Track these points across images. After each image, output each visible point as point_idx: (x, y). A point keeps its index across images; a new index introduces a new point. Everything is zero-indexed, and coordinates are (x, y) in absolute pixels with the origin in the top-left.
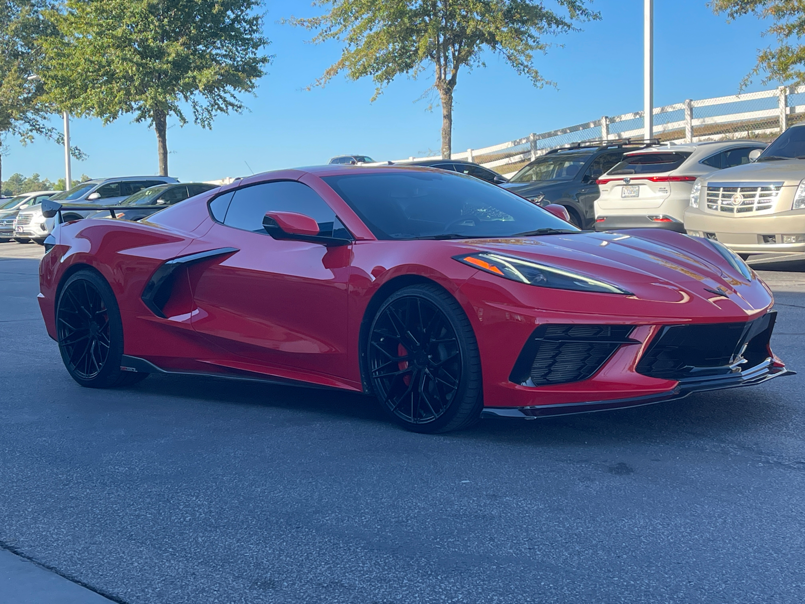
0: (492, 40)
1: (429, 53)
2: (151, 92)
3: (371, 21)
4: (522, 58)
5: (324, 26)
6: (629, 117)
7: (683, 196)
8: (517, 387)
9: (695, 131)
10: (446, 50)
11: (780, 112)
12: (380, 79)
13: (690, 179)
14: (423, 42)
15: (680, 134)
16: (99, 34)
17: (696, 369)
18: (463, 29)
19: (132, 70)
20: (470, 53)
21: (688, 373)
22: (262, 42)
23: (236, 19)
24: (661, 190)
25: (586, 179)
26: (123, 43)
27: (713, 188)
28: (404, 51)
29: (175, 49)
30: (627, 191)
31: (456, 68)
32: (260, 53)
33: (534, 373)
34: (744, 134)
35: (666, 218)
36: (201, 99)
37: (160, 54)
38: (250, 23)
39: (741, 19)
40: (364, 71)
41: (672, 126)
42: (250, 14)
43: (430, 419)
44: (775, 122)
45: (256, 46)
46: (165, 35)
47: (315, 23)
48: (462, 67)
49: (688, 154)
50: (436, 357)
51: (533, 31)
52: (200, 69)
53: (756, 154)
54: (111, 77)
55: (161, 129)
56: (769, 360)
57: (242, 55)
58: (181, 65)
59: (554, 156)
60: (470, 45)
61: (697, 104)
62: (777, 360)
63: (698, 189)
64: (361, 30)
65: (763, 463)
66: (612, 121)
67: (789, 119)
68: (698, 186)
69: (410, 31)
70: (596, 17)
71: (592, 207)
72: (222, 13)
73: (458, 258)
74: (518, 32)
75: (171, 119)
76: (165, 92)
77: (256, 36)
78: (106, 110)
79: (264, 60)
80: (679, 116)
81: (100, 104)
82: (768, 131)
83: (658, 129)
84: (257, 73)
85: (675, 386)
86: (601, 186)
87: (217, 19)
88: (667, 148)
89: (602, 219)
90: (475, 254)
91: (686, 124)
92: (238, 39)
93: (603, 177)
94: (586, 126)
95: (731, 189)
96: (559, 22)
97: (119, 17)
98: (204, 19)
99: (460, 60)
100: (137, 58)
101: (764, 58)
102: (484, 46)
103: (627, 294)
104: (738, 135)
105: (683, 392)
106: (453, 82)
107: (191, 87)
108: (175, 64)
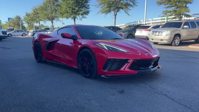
0: (122, 8)
1: (113, 10)
2: (73, 15)
3: (104, 5)
4: (127, 12)
5: (97, 6)
6: (142, 21)
7: (149, 33)
8: (104, 71)
9: (152, 23)
10: (115, 10)
11: (166, 21)
12: (106, 14)
13: (150, 30)
14: (112, 8)
15: (150, 23)
16: (66, 6)
17: (142, 68)
18: (118, 7)
19: (70, 11)
20: (119, 10)
21: (140, 69)
22: (89, 8)
23: (86, 5)
24: (146, 32)
25: (134, 30)
26: (70, 7)
27: (153, 32)
28: (109, 9)
29: (77, 8)
30: (140, 31)
31: (117, 12)
32: (89, 10)
33: (108, 68)
34: (160, 24)
35: (146, 36)
36: (81, 16)
37: (74, 9)
38: (88, 5)
39: (160, 6)
40: (103, 13)
41: (149, 22)
42: (88, 4)
43: (88, 75)
44: (164, 22)
45: (88, 9)
46: (76, 7)
47: (96, 6)
48: (118, 12)
49: (150, 26)
50: (90, 63)
51: (129, 7)
52: (80, 11)
53: (161, 27)
54: (68, 12)
55: (75, 20)
56: (158, 66)
57: (87, 10)
58: (78, 11)
59: (130, 26)
60: (119, 9)
61: (153, 19)
62: (160, 66)
63: (151, 32)
64: (103, 6)
65: (153, 92)
66: (140, 21)
67: (167, 21)
68: (151, 31)
69: (110, 7)
70: (137, 6)
71: (135, 34)
72: (84, 4)
73: (94, 44)
74: (126, 7)
75: (76, 19)
76: (75, 15)
77: (89, 7)
78: (67, 18)
79: (90, 11)
80: (150, 21)
81: (66, 17)
82: (163, 23)
83: (146, 23)
84: (89, 13)
85: (137, 72)
86: (136, 31)
87: (83, 4)
88: (147, 25)
89: (136, 36)
90: (98, 43)
91: (151, 22)
92: (86, 7)
93: (137, 29)
94: (136, 22)
95: (156, 32)
96: (132, 6)
97: (69, 4)
98: (81, 5)
99: (118, 11)
100: (71, 10)
101: (163, 12)
102: (121, 9)
103: (128, 53)
104: (159, 24)
105: (138, 73)
106: (116, 15)
107: (79, 14)
108: (77, 11)
